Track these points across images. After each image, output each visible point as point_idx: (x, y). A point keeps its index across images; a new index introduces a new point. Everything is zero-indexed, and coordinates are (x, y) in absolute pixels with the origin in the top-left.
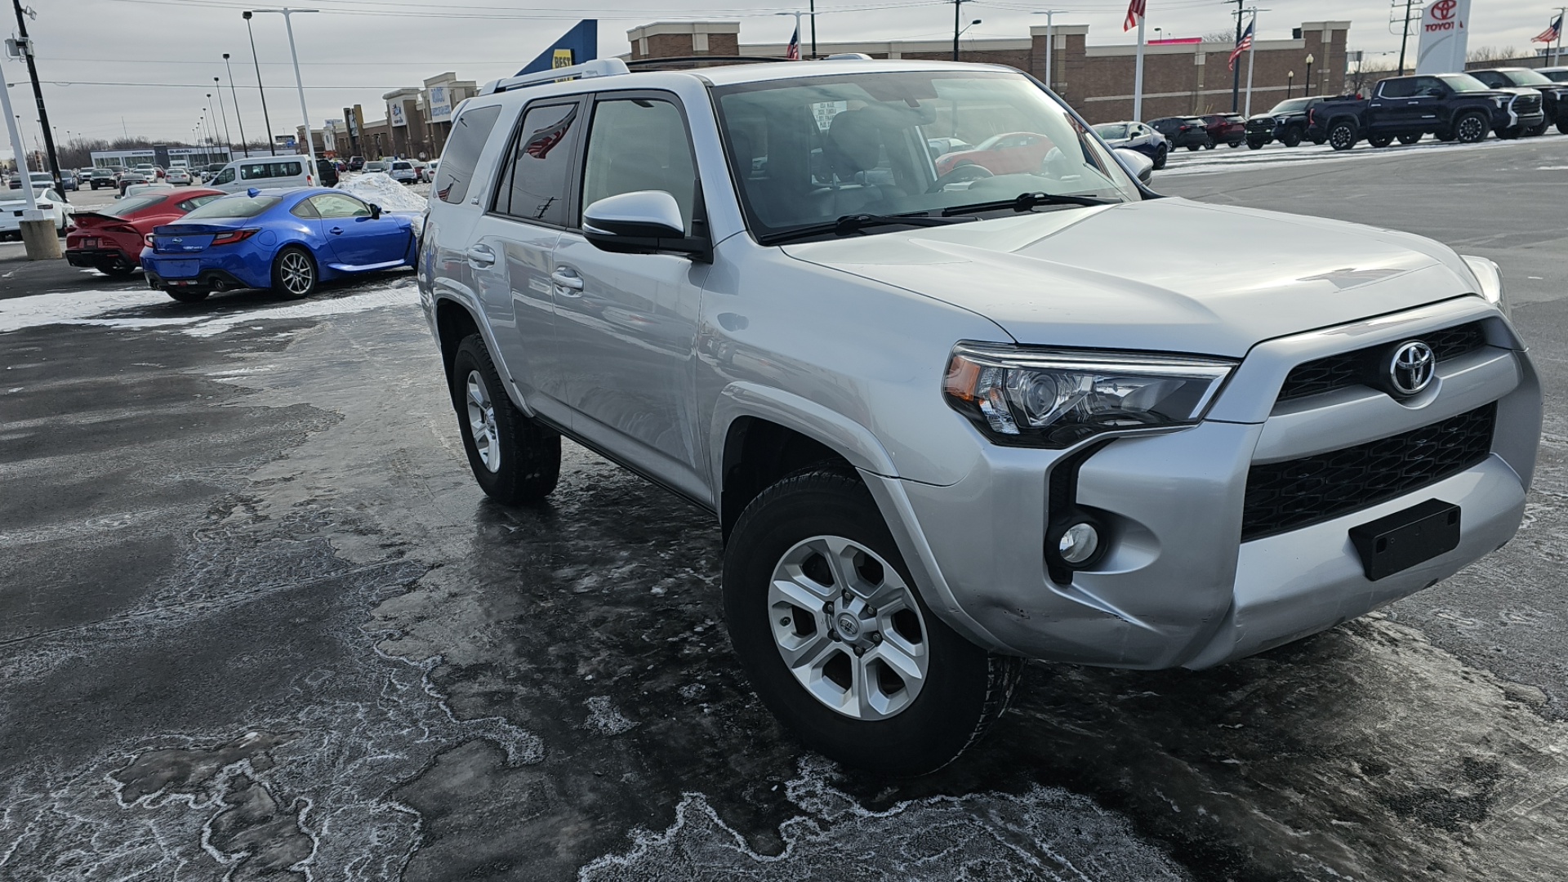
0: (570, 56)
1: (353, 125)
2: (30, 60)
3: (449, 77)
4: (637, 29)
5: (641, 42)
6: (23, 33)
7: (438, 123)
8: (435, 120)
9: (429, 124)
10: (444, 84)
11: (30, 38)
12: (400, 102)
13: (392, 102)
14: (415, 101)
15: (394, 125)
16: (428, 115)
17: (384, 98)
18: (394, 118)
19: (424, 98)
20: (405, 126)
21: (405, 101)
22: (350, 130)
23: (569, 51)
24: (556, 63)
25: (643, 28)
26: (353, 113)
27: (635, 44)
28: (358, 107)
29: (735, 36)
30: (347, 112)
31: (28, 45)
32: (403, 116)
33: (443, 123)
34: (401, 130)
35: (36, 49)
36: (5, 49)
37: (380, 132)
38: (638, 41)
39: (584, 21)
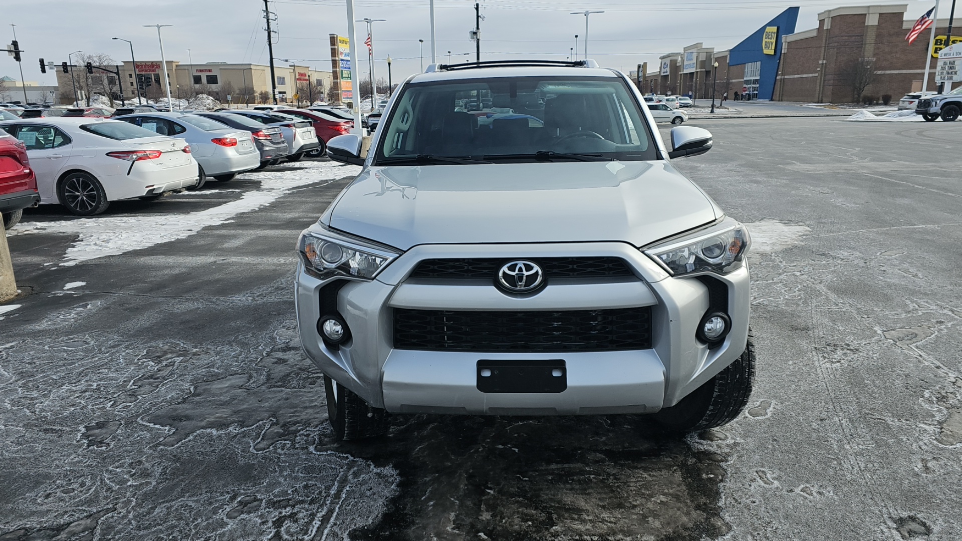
0: (776, 31)
1: (641, 74)
2: (478, 40)
3: (698, 45)
4: (825, 12)
5: (826, 20)
6: (478, 28)
7: (687, 74)
8: (685, 71)
9: (681, 74)
10: (695, 50)
11: (480, 30)
12: (668, 61)
13: (664, 61)
14: (677, 60)
15: (662, 74)
16: (682, 69)
17: (660, 58)
18: (663, 70)
19: (682, 58)
20: (668, 75)
21: (671, 60)
22: (638, 77)
23: (776, 28)
24: (766, 35)
25: (830, 11)
26: (642, 67)
27: (822, 22)
28: (645, 64)
29: (901, 14)
30: (639, 66)
31: (478, 34)
32: (668, 69)
33: (690, 73)
34: (665, 77)
35: (481, 35)
36: (469, 35)
37: (654, 78)
38: (824, 20)
39: (790, 8)
